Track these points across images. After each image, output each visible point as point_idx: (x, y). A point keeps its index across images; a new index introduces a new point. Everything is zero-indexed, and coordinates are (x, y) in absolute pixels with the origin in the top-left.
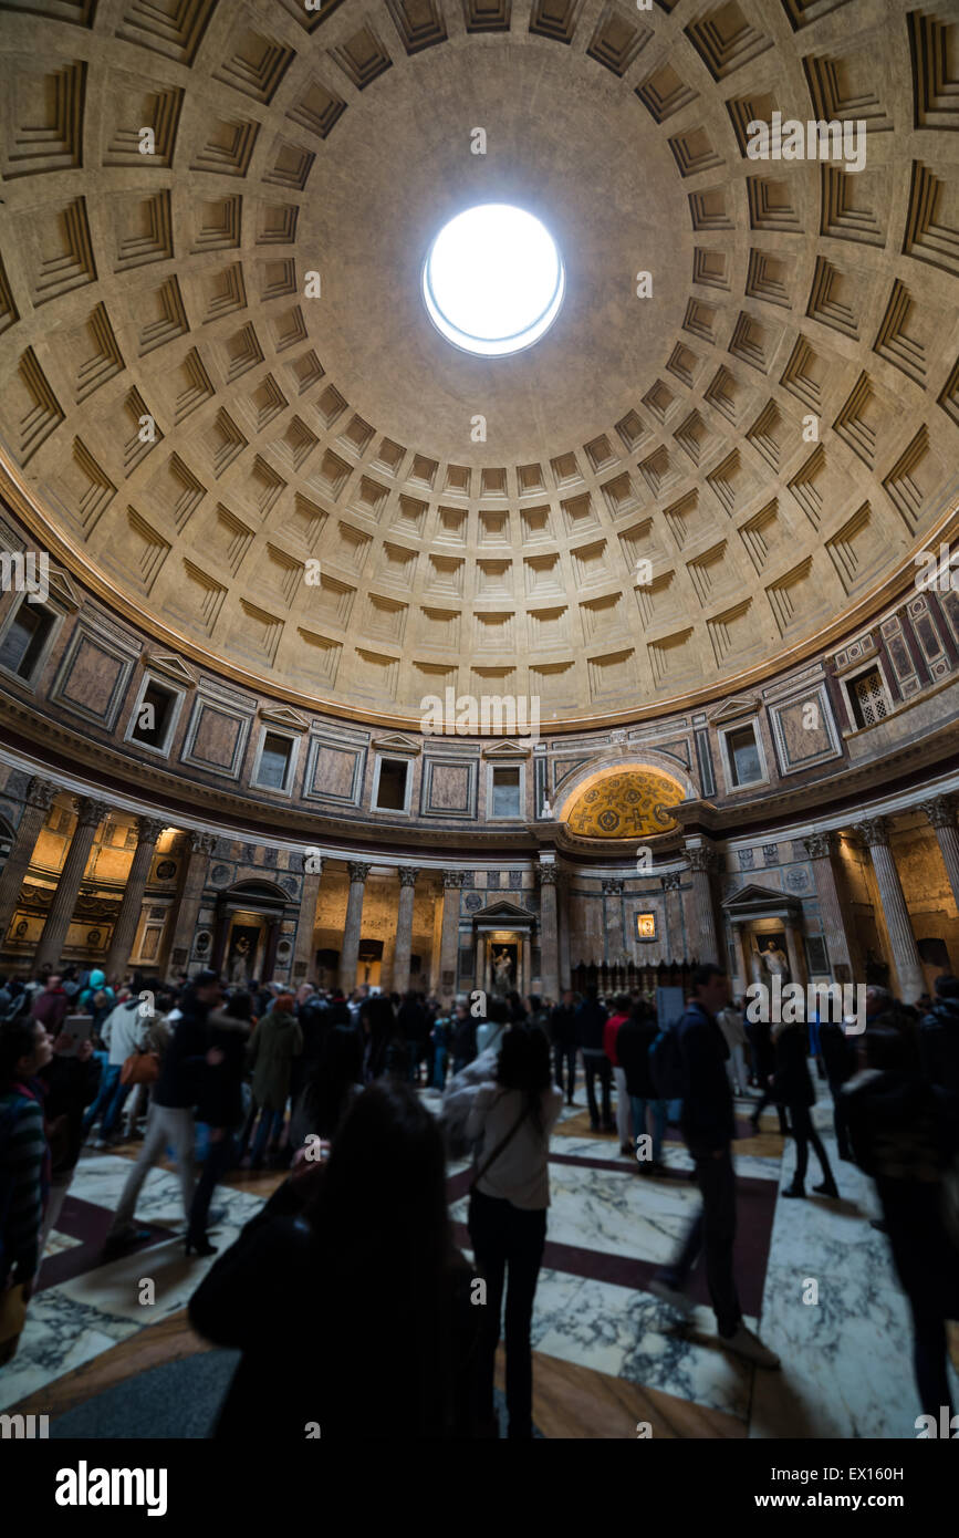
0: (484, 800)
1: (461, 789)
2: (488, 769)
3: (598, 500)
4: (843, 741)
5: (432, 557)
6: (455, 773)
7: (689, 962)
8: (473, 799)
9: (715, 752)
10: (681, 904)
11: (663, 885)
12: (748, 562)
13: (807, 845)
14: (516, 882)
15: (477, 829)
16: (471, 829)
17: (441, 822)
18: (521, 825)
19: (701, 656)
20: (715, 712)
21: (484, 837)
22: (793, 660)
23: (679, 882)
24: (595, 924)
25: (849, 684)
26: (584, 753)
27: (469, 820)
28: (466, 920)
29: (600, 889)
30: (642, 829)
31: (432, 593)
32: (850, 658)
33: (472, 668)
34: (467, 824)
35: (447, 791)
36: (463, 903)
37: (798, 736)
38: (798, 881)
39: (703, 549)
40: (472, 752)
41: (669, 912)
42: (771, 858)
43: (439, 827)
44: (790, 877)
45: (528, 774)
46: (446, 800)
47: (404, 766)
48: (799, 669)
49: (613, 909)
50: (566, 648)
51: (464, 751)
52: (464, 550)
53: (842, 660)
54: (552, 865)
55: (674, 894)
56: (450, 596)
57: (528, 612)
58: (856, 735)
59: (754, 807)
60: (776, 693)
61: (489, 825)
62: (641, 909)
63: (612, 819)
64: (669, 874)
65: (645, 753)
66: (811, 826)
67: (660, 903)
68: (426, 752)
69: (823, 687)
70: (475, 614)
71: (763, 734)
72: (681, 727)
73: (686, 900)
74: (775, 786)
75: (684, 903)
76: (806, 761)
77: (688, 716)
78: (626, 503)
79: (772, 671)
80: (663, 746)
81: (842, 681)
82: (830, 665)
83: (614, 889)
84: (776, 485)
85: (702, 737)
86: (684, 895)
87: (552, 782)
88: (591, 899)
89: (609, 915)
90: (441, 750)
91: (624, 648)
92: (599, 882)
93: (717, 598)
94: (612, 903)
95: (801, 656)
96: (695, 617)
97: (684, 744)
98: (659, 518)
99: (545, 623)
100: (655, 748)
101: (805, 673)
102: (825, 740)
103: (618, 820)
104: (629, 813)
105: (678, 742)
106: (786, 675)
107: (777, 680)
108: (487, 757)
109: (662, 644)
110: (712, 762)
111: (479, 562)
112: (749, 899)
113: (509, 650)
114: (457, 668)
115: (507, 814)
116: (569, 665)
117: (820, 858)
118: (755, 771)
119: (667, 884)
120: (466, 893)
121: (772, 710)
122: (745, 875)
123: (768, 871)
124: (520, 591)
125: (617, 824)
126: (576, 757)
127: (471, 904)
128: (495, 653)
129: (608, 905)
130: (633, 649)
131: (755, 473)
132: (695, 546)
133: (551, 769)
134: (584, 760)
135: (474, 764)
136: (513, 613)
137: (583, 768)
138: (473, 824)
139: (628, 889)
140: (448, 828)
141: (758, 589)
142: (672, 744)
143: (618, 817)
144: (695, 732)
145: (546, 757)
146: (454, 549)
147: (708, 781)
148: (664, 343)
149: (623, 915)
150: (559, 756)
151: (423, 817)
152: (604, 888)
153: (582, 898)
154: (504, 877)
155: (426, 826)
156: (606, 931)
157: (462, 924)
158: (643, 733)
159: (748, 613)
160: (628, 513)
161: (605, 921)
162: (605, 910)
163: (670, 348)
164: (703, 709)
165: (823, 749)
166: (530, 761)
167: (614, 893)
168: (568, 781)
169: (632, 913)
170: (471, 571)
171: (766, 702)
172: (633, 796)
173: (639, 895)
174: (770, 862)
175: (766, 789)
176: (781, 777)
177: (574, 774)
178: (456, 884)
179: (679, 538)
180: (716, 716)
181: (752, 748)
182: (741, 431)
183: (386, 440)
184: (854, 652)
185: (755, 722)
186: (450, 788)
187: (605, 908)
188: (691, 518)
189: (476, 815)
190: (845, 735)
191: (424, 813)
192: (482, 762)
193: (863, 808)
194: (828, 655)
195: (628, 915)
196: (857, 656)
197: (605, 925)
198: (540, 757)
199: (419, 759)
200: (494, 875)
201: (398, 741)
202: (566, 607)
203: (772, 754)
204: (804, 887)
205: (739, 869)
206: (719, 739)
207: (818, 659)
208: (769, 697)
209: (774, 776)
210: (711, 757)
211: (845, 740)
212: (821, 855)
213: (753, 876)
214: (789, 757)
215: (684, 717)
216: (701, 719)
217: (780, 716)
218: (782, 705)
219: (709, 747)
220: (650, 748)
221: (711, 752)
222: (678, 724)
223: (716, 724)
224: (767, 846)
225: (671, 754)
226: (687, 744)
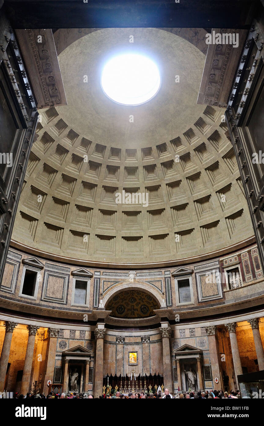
0: (71, 295)
1: (61, 289)
2: (73, 280)
3: (141, 171)
4: (224, 293)
5: (63, 175)
6: (58, 280)
7: (153, 375)
8: (66, 294)
9: (173, 288)
10: (150, 349)
11: (142, 340)
12: (195, 215)
13: (207, 330)
14: (83, 336)
15: (67, 309)
16: (64, 309)
17: (51, 304)
18: (87, 309)
19: (171, 246)
20: (175, 271)
21: (71, 314)
22: (208, 258)
23: (149, 339)
24: (112, 356)
25: (228, 272)
26: (117, 279)
27: (63, 304)
28: (59, 354)
29: (115, 341)
30: (134, 315)
31: (59, 191)
32: (229, 263)
33: (70, 230)
34: (62, 306)
35: (54, 289)
36: (58, 345)
37: (207, 287)
38: (202, 343)
39: (178, 204)
40: (67, 271)
41: (144, 352)
42: (192, 334)
43: (50, 306)
44: (199, 342)
45: (91, 285)
46: (53, 293)
47: (35, 274)
48: (210, 261)
49: (120, 350)
50: (113, 230)
51: (63, 270)
52: (78, 175)
53: (226, 262)
54: (103, 330)
55: (147, 344)
56: (66, 194)
57: (99, 210)
58: (228, 291)
59: (188, 313)
60: (200, 269)
61: (72, 308)
62: (132, 351)
63: (122, 309)
64: (145, 336)
65: (143, 283)
66: (209, 323)
67: (140, 348)
68: (47, 268)
69: (218, 271)
70: (76, 205)
71: (193, 284)
72: (159, 275)
73: (152, 347)
74: (196, 305)
75: (151, 349)
76: (209, 298)
77: (163, 270)
78: (151, 175)
79: (199, 260)
80: (151, 281)
81: (225, 270)
82: (221, 263)
83: (121, 340)
84: (212, 190)
85: (168, 280)
86: (152, 345)
87: (101, 291)
88: (112, 345)
89: (118, 352)
90: (53, 268)
91: (138, 235)
92: (115, 337)
93: (180, 224)
94: (120, 347)
95: (211, 257)
96: (171, 230)
98: (164, 186)
99: (105, 216)
100: (147, 282)
101: (212, 264)
102: (217, 291)
103: (124, 310)
104: (129, 307)
105: (158, 281)
106: (205, 263)
107: (201, 264)
108: (73, 274)
109: (155, 237)
110: (171, 292)
111: (83, 182)
112: (184, 350)
113: (88, 225)
114: (63, 229)
115: (79, 303)
116: (113, 237)
117: (211, 335)
118: (188, 298)
119: (143, 340)
120: (60, 340)
121: (197, 275)
122: (181, 340)
123: (191, 338)
124: (98, 200)
125: (124, 312)
126: (113, 280)
127: (61, 345)
128: (81, 225)
129: (118, 348)
130: (142, 237)
131: (205, 183)
132: (175, 202)
133: (102, 284)
134: (117, 282)
135: (67, 277)
136: (93, 209)
137: (115, 286)
138: (65, 306)
139: (126, 341)
140: (54, 308)
141: (197, 226)
142: (155, 281)
143: (125, 308)
144: (165, 278)
145: (100, 278)
146: (74, 174)
147: (169, 299)
148: (185, 126)
149: (124, 353)
150: (105, 278)
151: (42, 300)
152: (117, 340)
153: (108, 344)
154: (77, 334)
155: (44, 306)
156: (116, 360)
157: (57, 356)
158: (143, 274)
159: (191, 233)
160: (151, 180)
161: (116, 355)
162: (116, 350)
163: (187, 129)
164: (169, 269)
165: (216, 294)
166: (92, 279)
167: (121, 343)
168: (109, 291)
169: (127, 352)
170: (78, 186)
171: (195, 271)
172: (133, 300)
173: (130, 344)
174: (192, 335)
175: (193, 306)
176: (199, 302)
177: (112, 288)
178: (56, 335)
179: (170, 196)
180: (175, 273)
181: (187, 288)
182: (204, 167)
183: (61, 120)
184: (231, 260)
185: (190, 279)
186: (55, 288)
187: (116, 349)
188: (176, 190)
189: (67, 302)
190: (225, 290)
191: (43, 299)
192: (71, 277)
193: (229, 318)
194: (221, 259)
195: (126, 353)
196: (231, 263)
197: (116, 357)
198: (97, 278)
199: (43, 271)
200: (73, 332)
201: (34, 261)
202: (116, 212)
203: (196, 292)
204: (204, 346)
205: (179, 337)
206: (175, 282)
207: (217, 259)
208: (197, 270)
209: (196, 301)
210: (171, 289)
211: (224, 292)
212: (212, 334)
213: (185, 340)
214: (202, 295)
215: (161, 271)
216: (168, 273)
217: (200, 278)
218: (201, 274)
219: (171, 285)
220: (145, 281)
221: (171, 287)
222: (158, 273)
223: (174, 276)
224: (191, 329)
225: (155, 286)
226: (161, 282)
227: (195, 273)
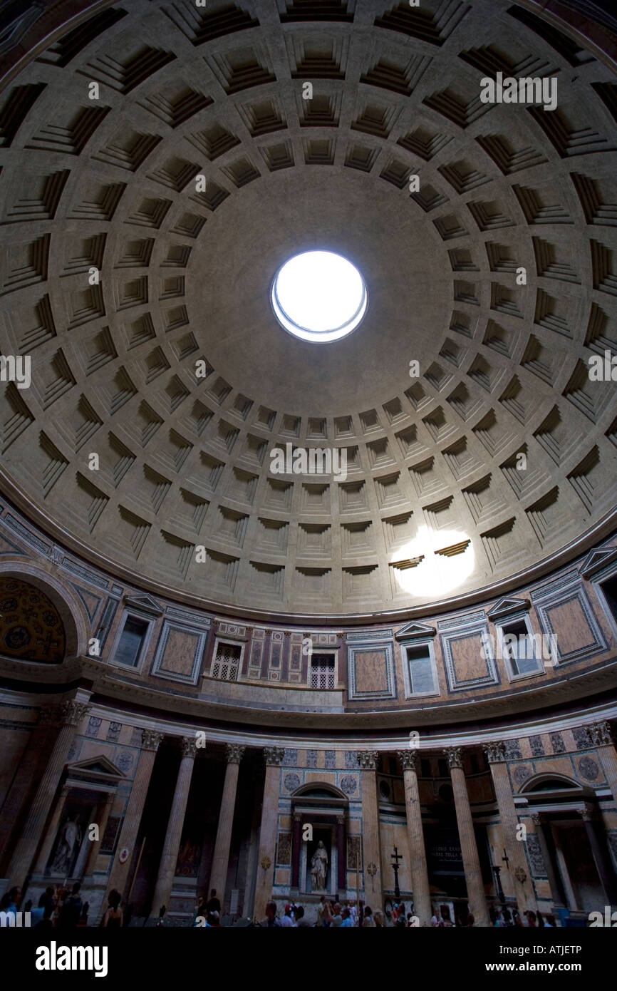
4: (201, 678)
9: (116, 620)
13: (144, 736)
20: (132, 595)
22: (197, 604)
25: (220, 644)
26: (24, 545)
32: (227, 632)
37: (174, 653)
38: (125, 761)
42: (113, 735)
44: (119, 757)
48: (197, 612)
52: (113, 311)
53: (223, 628)
57: (82, 395)
58: (210, 679)
59: (129, 688)
60: (175, 615)
65: (66, 584)
66: (153, 723)
69: (204, 635)
70: (60, 349)
71: (152, 636)
72: (102, 585)
74: (142, 679)
76: (170, 674)
77: (112, 581)
78: (194, 422)
79: (182, 599)
80: (82, 589)
81: (218, 640)
82: (215, 625)
85: (112, 604)
91: (105, 491)
93: (177, 523)
95: (202, 606)
96: (158, 521)
97: (97, 600)
98: (196, 451)
100: (74, 585)
101: (198, 617)
102: (190, 668)
105: (95, 596)
106: (187, 609)
107: (181, 607)
109: (126, 514)
110: (109, 630)
111: (106, 329)
112: (90, 767)
116: (63, 460)
117: (148, 751)
121: (166, 624)
123: (106, 744)
124: (94, 378)
126: (16, 543)
130: (108, 498)
134: (20, 552)
136: (75, 383)
137: (13, 558)
142: (89, 593)
144: (109, 598)
146: (111, 302)
148: (298, 410)
150: (5, 530)
158: (75, 567)
159: (184, 549)
163: (295, 414)
164: (123, 586)
165: (186, 673)
171: (165, 615)
174: (111, 737)
175: (135, 677)
176: (150, 675)
177: (4, 558)
180: (130, 598)
181: (141, 639)
184: (232, 630)
185: (152, 623)
188: (205, 470)
190: (205, 674)
193: (194, 728)
194: (217, 619)
196: (233, 633)
203: (152, 654)
204: (126, 769)
205: (84, 733)
206: (123, 615)
207: (210, 615)
208: (169, 614)
209: (146, 671)
210: (110, 626)
211: (203, 677)
212: (151, 749)
213: (93, 744)
214: (161, 664)
215: (108, 580)
216: (118, 591)
217: (169, 632)
218: (175, 626)
219: (113, 617)
220: (72, 583)
221: (111, 621)
222: (101, 581)
223: (127, 604)
224: (114, 723)
225: (84, 602)
226: (99, 602)
227: (165, 619)
